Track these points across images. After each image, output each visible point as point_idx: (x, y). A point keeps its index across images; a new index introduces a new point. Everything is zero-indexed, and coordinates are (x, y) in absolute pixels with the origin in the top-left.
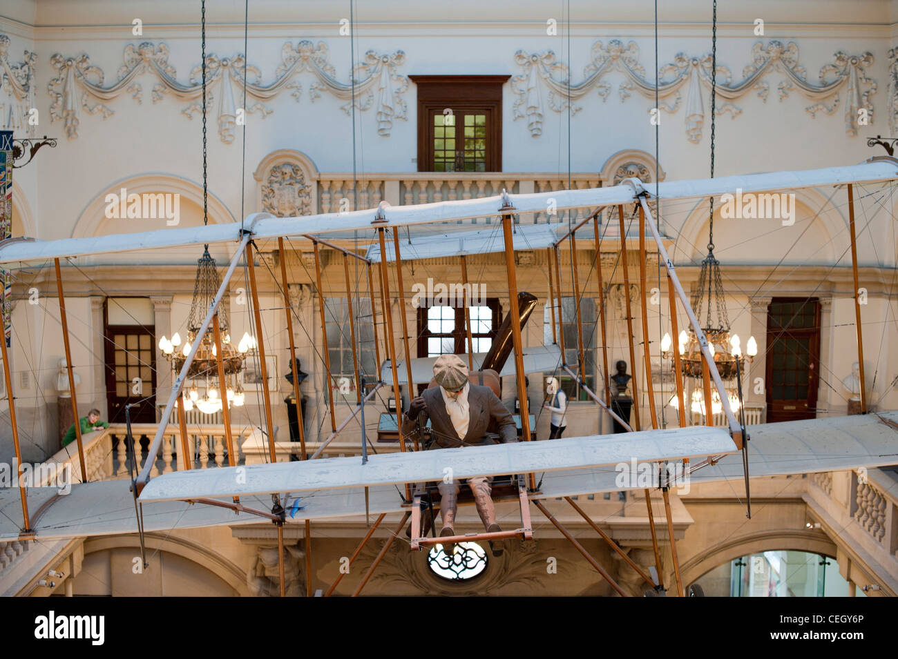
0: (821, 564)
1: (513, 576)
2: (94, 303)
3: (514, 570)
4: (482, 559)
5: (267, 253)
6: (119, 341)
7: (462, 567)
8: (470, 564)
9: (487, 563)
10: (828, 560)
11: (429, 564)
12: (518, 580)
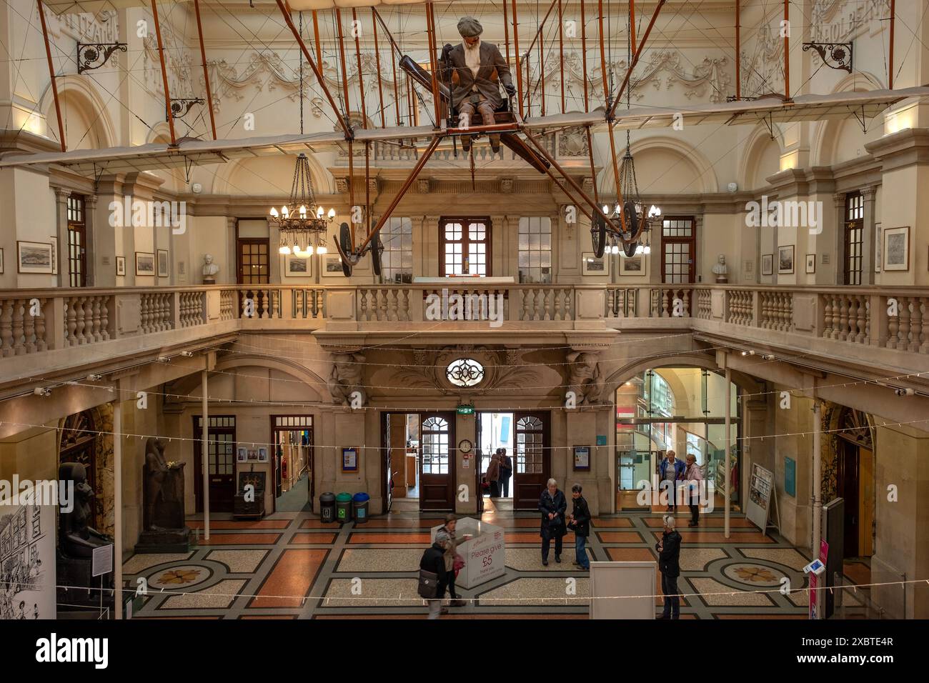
0: (704, 375)
1: (501, 382)
2: (229, 221)
3: (502, 378)
4: (481, 372)
5: (342, 178)
6: (246, 249)
7: (468, 378)
8: (474, 376)
9: (484, 375)
10: (708, 372)
11: (447, 376)
12: (505, 384)
